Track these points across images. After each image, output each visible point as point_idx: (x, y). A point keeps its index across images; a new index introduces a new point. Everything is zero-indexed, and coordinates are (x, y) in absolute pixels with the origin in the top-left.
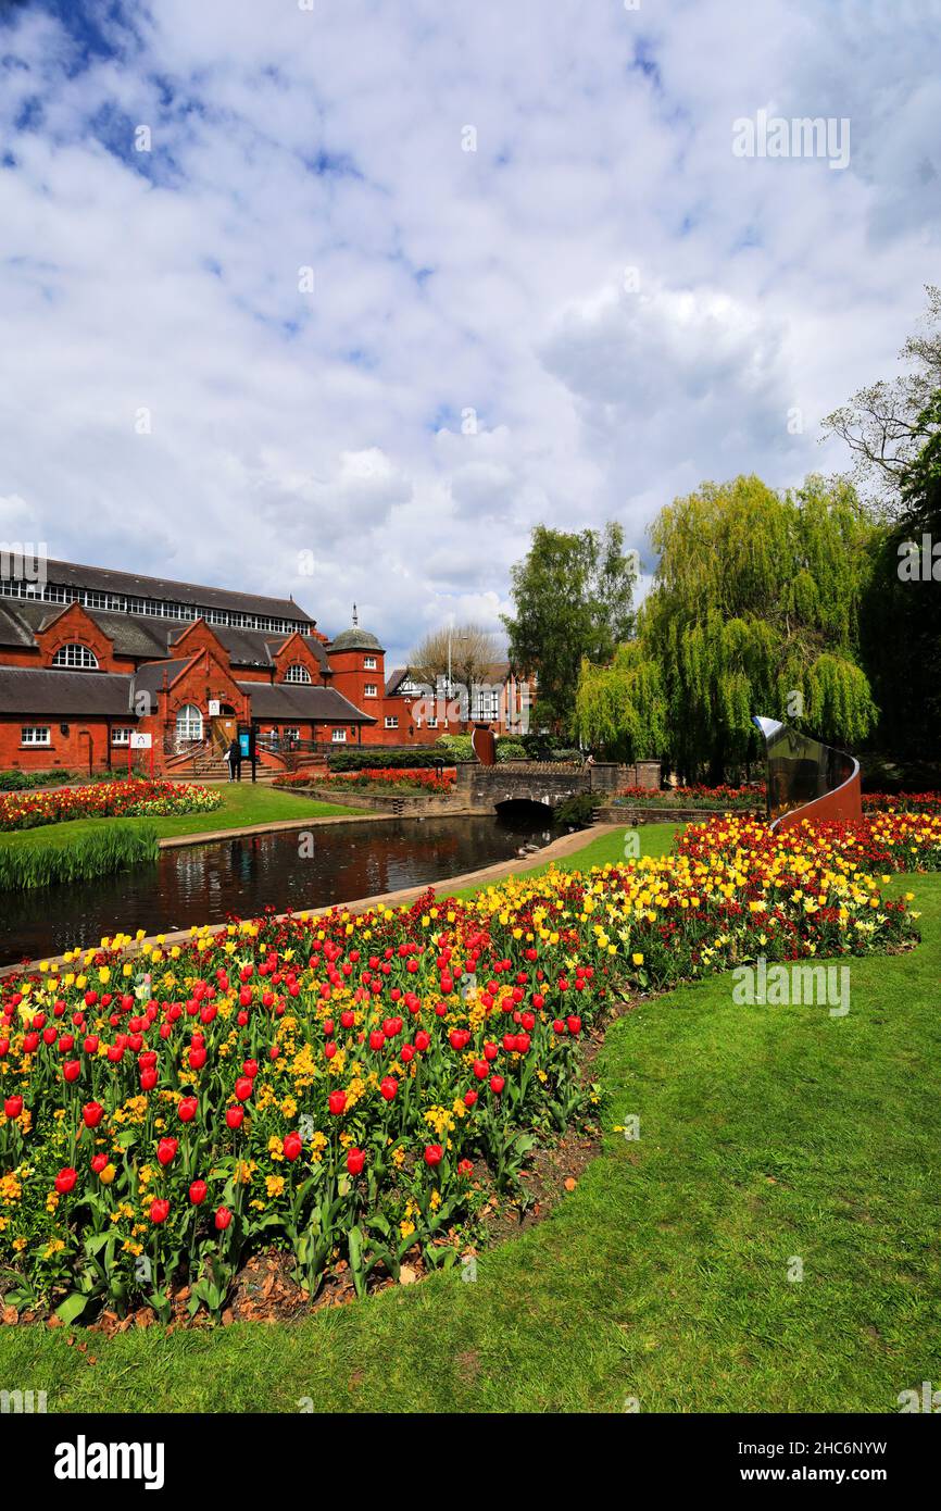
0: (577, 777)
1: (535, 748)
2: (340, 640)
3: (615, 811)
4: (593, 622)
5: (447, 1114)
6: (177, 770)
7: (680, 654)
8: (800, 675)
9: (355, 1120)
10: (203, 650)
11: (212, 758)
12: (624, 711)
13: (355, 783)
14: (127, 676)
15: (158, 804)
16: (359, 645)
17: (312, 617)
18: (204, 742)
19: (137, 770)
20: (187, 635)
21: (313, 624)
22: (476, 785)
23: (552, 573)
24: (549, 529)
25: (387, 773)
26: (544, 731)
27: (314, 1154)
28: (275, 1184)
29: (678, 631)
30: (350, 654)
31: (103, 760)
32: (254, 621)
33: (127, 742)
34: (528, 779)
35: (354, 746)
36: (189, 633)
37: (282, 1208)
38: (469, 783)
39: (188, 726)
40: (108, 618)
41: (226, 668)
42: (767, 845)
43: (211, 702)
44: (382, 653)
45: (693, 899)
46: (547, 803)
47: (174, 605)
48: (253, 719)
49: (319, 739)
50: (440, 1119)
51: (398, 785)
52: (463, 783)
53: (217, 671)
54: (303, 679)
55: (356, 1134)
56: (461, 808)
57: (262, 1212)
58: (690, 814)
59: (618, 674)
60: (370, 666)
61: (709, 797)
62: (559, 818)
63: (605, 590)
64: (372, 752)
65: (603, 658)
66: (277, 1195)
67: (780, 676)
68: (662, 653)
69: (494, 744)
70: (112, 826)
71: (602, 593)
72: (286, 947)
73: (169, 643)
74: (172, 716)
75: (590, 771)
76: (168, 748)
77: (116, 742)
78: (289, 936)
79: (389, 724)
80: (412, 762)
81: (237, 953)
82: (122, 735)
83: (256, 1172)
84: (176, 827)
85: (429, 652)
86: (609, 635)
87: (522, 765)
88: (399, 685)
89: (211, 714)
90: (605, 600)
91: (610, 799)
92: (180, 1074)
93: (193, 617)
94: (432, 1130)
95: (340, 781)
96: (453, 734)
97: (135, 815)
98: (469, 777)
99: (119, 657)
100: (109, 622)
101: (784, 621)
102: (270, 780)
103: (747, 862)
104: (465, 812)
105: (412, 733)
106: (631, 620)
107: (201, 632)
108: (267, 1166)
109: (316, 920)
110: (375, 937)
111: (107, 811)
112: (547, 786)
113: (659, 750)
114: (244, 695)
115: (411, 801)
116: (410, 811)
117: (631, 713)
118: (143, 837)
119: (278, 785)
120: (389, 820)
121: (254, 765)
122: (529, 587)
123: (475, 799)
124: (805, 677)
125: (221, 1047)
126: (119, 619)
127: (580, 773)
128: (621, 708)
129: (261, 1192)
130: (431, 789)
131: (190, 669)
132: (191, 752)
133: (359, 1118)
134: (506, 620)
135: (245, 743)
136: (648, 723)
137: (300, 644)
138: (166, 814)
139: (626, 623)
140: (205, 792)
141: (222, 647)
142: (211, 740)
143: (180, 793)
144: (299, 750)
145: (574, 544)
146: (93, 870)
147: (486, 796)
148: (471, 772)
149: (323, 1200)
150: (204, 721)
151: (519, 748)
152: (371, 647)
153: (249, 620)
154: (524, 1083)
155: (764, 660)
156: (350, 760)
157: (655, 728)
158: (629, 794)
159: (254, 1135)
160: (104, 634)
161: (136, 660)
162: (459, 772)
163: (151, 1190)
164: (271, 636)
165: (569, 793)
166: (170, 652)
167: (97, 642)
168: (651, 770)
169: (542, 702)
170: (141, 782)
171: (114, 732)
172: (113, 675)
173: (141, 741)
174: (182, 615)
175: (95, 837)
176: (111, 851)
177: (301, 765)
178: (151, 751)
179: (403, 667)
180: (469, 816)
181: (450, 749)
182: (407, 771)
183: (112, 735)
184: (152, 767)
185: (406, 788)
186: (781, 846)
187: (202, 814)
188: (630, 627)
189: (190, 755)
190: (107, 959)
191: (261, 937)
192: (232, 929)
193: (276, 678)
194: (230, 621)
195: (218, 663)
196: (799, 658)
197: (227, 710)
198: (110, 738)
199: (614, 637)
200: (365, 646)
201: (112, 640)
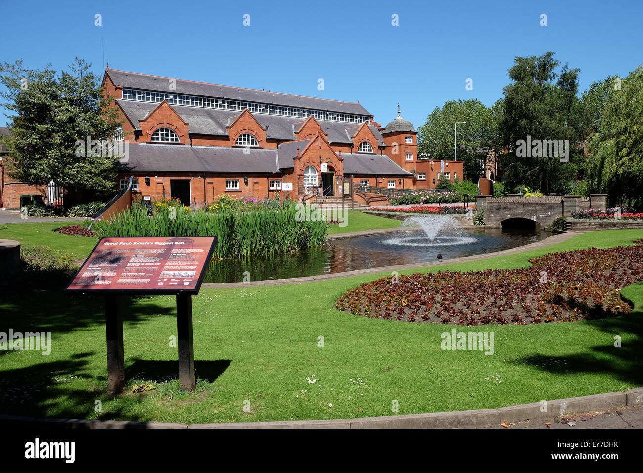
2: (389, 126)
10: (317, 135)
11: (323, 197)
14: (273, 151)
16: (402, 129)
17: (371, 113)
20: (304, 126)
21: (371, 117)
30: (397, 135)
32: (338, 116)
33: (278, 188)
35: (401, 191)
39: (310, 178)
40: (260, 117)
41: (330, 144)
43: (322, 164)
46: (535, 220)
47: (294, 108)
48: (344, 174)
49: (381, 186)
53: (325, 147)
54: (369, 150)
60: (409, 141)
73: (294, 131)
74: (302, 173)
76: (301, 191)
79: (420, 177)
82: (275, 184)
89: (322, 171)
93: (304, 115)
99: (269, 140)
102: (361, 208)
105: (434, 182)
107: (312, 123)
114: (339, 160)
126: (265, 118)
131: (310, 145)
132: (313, 193)
137: (366, 129)
141: (323, 132)
147: (496, 216)
150: (319, 175)
152: (409, 130)
153: (335, 116)
160: (261, 127)
161: (278, 141)
164: (348, 125)
166: (295, 136)
167: (258, 132)
168: (600, 201)
171: (270, 182)
172: (266, 150)
173: (287, 186)
174: (298, 115)
178: (293, 193)
193: (354, 150)
194: (324, 117)
195: (325, 142)
197: (331, 168)
198: (269, 185)
200: (405, 129)
201: (265, 130)
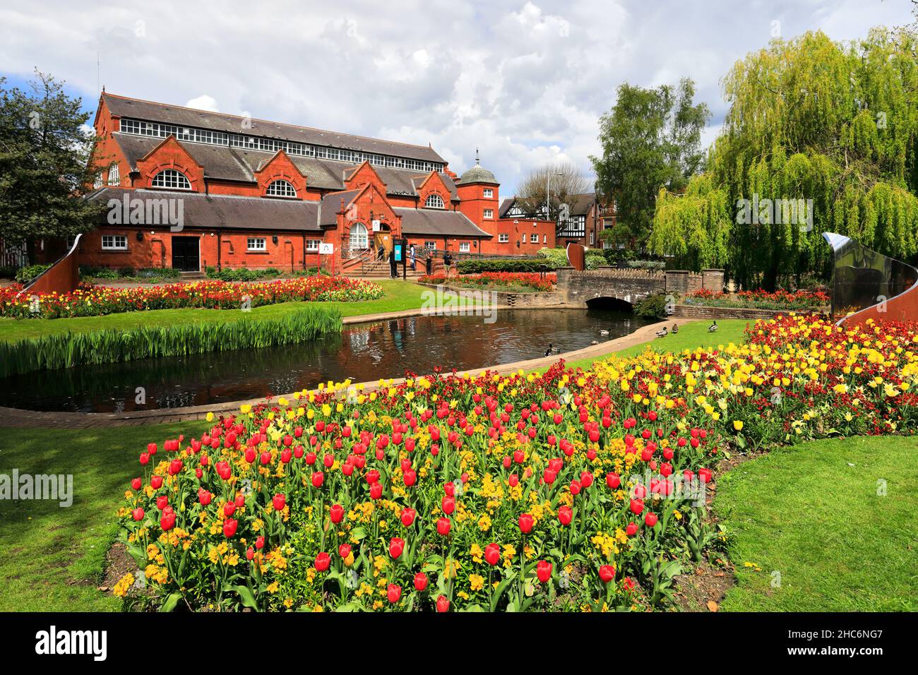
0: (654, 281)
1: (615, 259)
2: (466, 176)
3: (685, 308)
4: (665, 161)
5: (611, 540)
6: (351, 270)
7: (745, 183)
8: (856, 200)
9: (535, 537)
10: (368, 184)
11: (374, 262)
12: (694, 230)
13: (479, 282)
14: (315, 203)
15: (340, 293)
16: (480, 180)
17: (445, 159)
18: (369, 250)
19: (323, 269)
20: (356, 174)
21: (445, 164)
22: (572, 285)
23: (633, 122)
24: (632, 86)
25: (502, 275)
26: (622, 247)
27: (506, 561)
28: (477, 581)
29: (744, 165)
30: (474, 187)
31: (301, 262)
32: (403, 162)
33: (317, 249)
34: (614, 281)
35: (475, 256)
36: (358, 172)
37: (482, 600)
38: (566, 283)
39: (358, 238)
40: (302, 161)
41: (384, 196)
42: (836, 338)
43: (374, 222)
44: (497, 185)
45: (784, 379)
46: (629, 301)
47: (347, 151)
48: (403, 234)
50: (606, 544)
51: (511, 284)
52: (562, 284)
53: (378, 199)
54: (439, 205)
55: (536, 548)
56: (560, 302)
57: (467, 602)
58: (752, 312)
59: (690, 200)
60: (488, 195)
61: (768, 300)
62: (638, 313)
63: (677, 134)
64: (489, 260)
65: (677, 188)
66: (478, 589)
67: (836, 202)
68: (728, 183)
69: (584, 254)
70: (311, 308)
71: (675, 137)
72: (451, 398)
73: (344, 179)
74: (347, 232)
75: (665, 277)
76: (344, 254)
77: (309, 249)
78: (453, 390)
79: (502, 239)
80: (520, 268)
81: (414, 400)
82: (313, 244)
83: (460, 570)
84: (352, 309)
85: (532, 185)
86: (679, 170)
87: (608, 271)
88: (508, 211)
89: (374, 230)
90: (676, 143)
91: (682, 299)
92: (393, 488)
93: (360, 160)
94: (600, 551)
95: (468, 280)
96: (550, 247)
97: (324, 300)
98: (567, 279)
99: (310, 189)
100: (303, 165)
101: (843, 155)
102: (416, 278)
103: (823, 352)
104: (563, 306)
105: (518, 246)
106: (698, 158)
107: (366, 169)
108: (468, 565)
109: (473, 379)
110: (519, 395)
111: (306, 297)
112: (629, 288)
113: (722, 262)
114: (397, 216)
115: (521, 296)
116: (520, 304)
117: (701, 232)
118: (332, 315)
119: (422, 282)
120: (505, 309)
121: (405, 267)
122: (613, 133)
123: (571, 296)
124: (860, 201)
125: (420, 470)
126: (310, 162)
127: (657, 278)
128: (692, 227)
129: (467, 587)
130: (536, 287)
131: (359, 197)
132: (360, 257)
133: (538, 536)
134: (594, 160)
135: (398, 252)
136: (714, 240)
137: (436, 179)
138: (345, 300)
139: (694, 161)
140: (372, 286)
141: (381, 181)
142: (374, 249)
143: (355, 286)
144: (436, 257)
145: (653, 97)
146: (300, 337)
147: (580, 294)
148: (568, 276)
149: (514, 598)
150: (369, 235)
151: (602, 259)
152: (489, 181)
153: (400, 162)
154: (665, 520)
155: (822, 188)
156: (473, 266)
157: (720, 244)
158: (698, 295)
159: (457, 541)
160: (300, 173)
161: (322, 191)
162: (559, 276)
163: (384, 575)
164: (415, 174)
165: (647, 293)
166: (345, 185)
167: (296, 179)
168: (716, 277)
169: (620, 224)
170: (328, 277)
171: (308, 242)
172: (306, 202)
173: (326, 248)
174: (353, 159)
175: (299, 314)
176: (310, 325)
177: (438, 268)
178: (333, 256)
179: (511, 197)
180: (566, 308)
181: (548, 258)
182: (516, 274)
183: (306, 244)
184: (334, 268)
185: (517, 287)
186: (851, 340)
187: (370, 301)
188: (697, 163)
189: (359, 259)
190: (324, 399)
191: (432, 390)
192: (410, 383)
193: (419, 205)
194: (386, 163)
195: (379, 193)
196: (855, 186)
197: (385, 227)
198: (305, 246)
199: (683, 172)
200: (484, 180)
201: (305, 177)
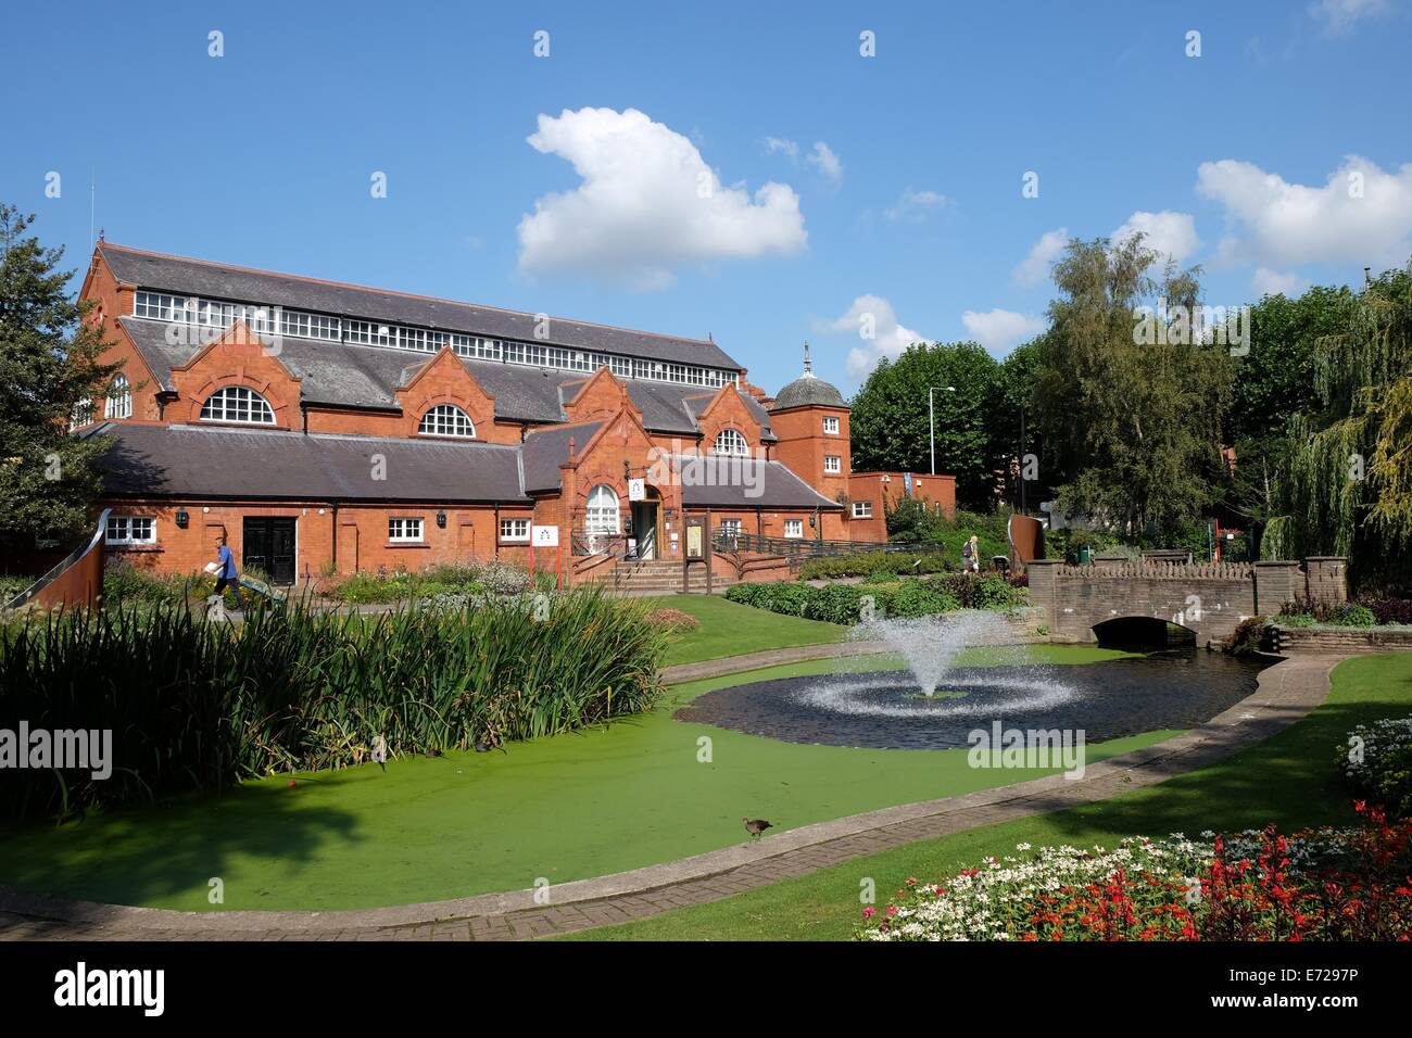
2: (784, 394)
6: (591, 578)
14: (512, 448)
16: (813, 399)
17: (742, 364)
18: (625, 538)
20: (585, 393)
21: (741, 372)
30: (802, 413)
32: (664, 369)
33: (520, 538)
35: (815, 544)
36: (589, 388)
39: (600, 515)
40: (480, 368)
41: (648, 434)
43: (631, 483)
47: (561, 349)
48: (683, 505)
49: (768, 532)
53: (637, 438)
54: (738, 450)
60: (830, 430)
73: (562, 401)
74: (580, 501)
76: (578, 547)
82: (514, 528)
89: (633, 499)
93: (586, 366)
99: (502, 421)
102: (722, 591)
107: (605, 383)
126: (493, 371)
131: (603, 435)
132: (607, 551)
137: (732, 399)
150: (620, 508)
153: (659, 368)
160: (482, 391)
161: (522, 424)
164: (689, 391)
166: (565, 413)
167: (474, 402)
171: (502, 523)
172: (495, 445)
173: (544, 536)
174: (573, 363)
178: (559, 551)
183: (502, 526)
184: (558, 573)
189: (606, 556)
193: (703, 448)
194: (634, 371)
195: (638, 426)
197: (650, 491)
198: (499, 532)
201: (492, 399)
